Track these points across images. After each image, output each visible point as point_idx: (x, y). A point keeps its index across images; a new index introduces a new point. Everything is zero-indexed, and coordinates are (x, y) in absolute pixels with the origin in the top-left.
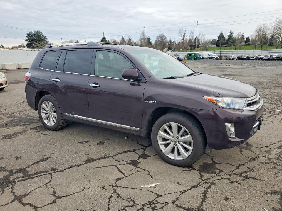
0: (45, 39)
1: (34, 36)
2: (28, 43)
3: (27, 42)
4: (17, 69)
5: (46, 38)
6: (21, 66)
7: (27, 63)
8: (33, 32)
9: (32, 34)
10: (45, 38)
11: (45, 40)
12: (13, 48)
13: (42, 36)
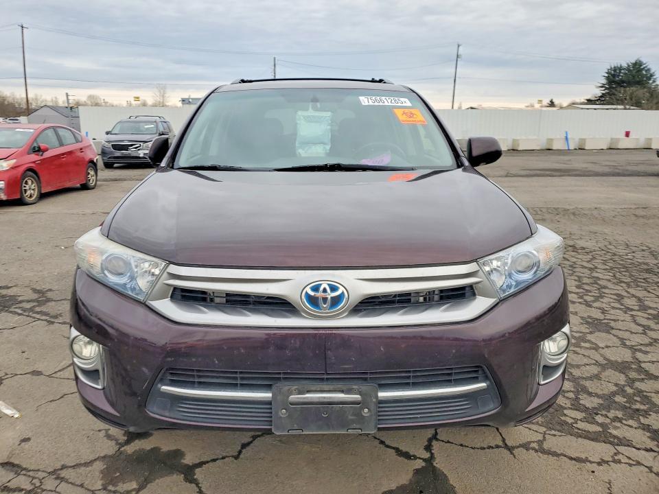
0: (650, 79)
1: (625, 74)
2: (604, 92)
3: (603, 89)
4: (509, 150)
5: (654, 77)
6: (518, 145)
7: (535, 137)
8: (625, 65)
9: (621, 68)
10: (652, 75)
11: (651, 82)
12: (573, 105)
13: (646, 71)
